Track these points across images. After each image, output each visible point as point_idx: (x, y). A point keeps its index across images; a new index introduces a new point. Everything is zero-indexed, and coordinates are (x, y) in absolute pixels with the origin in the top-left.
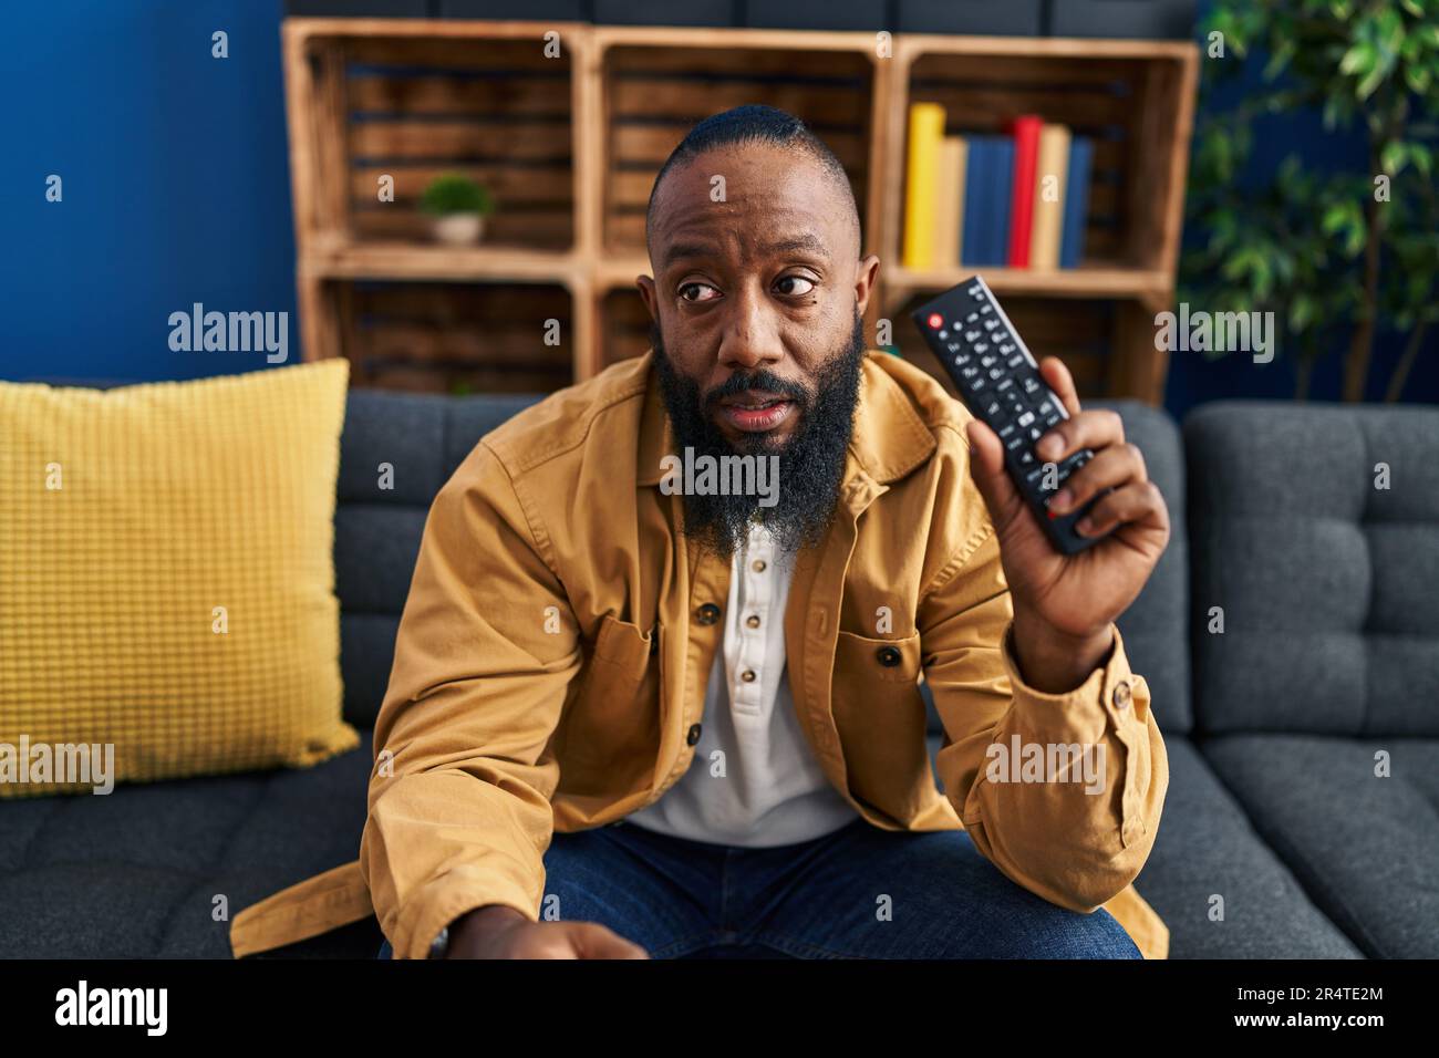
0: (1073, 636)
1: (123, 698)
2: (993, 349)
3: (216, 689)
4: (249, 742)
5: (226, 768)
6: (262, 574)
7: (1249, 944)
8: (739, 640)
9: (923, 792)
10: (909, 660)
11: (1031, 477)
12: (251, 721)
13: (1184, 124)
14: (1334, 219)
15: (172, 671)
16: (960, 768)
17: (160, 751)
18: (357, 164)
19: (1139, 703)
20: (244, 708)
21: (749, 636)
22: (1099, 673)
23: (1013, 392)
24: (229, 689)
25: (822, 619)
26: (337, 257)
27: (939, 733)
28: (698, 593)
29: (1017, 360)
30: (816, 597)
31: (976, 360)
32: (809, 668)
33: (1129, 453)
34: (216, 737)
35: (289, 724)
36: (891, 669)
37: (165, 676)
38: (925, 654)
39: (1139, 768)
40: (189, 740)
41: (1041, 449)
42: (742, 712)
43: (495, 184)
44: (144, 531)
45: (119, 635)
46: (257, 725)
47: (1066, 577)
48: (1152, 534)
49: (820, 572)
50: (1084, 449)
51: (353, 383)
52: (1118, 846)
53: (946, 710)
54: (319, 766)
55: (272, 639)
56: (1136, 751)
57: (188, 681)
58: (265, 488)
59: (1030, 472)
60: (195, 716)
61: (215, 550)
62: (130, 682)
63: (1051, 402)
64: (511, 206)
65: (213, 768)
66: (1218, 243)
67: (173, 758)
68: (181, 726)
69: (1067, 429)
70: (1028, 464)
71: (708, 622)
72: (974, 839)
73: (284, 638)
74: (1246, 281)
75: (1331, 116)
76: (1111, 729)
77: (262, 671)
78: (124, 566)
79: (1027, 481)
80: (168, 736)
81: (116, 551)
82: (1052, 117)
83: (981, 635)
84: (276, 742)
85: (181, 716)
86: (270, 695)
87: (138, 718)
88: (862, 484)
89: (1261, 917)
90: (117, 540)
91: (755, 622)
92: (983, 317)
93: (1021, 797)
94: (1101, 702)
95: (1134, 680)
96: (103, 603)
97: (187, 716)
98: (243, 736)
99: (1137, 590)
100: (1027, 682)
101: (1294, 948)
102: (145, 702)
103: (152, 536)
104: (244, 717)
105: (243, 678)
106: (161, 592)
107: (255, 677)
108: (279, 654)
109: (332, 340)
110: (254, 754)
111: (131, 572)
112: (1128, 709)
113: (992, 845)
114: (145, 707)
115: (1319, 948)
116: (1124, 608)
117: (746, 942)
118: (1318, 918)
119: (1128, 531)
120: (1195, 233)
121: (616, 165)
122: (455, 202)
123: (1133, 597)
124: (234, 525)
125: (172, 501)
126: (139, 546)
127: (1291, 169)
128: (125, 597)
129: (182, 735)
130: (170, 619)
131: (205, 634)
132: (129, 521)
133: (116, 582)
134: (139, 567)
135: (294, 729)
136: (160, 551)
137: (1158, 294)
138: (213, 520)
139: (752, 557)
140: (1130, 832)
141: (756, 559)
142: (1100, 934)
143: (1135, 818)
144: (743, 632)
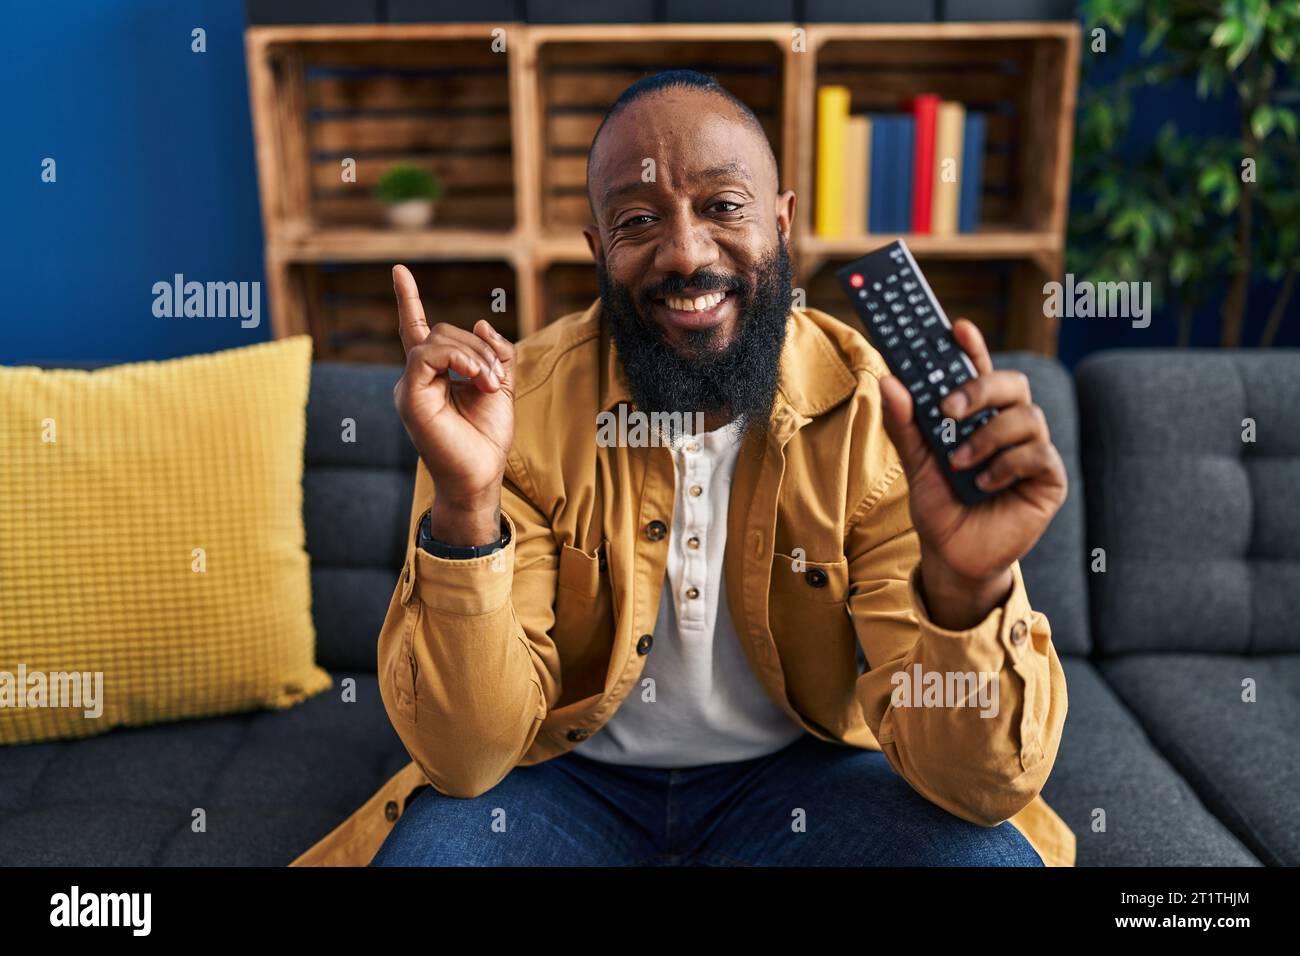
0: (973, 580)
1: (115, 651)
2: (909, 310)
3: (199, 640)
4: (231, 685)
5: (210, 711)
6: (238, 534)
7: (1149, 849)
8: (681, 559)
10: (836, 584)
11: (933, 430)
12: (232, 668)
13: (1069, 98)
14: (1209, 180)
15: (159, 624)
16: (877, 694)
17: (150, 697)
18: (318, 157)
19: (1038, 640)
20: (225, 656)
21: (690, 556)
22: (997, 612)
23: (926, 351)
24: (212, 640)
25: (758, 542)
26: (301, 243)
28: (646, 512)
29: (931, 321)
30: (753, 520)
31: (892, 318)
32: (748, 587)
34: (200, 684)
35: (266, 670)
36: (818, 589)
37: (153, 630)
38: (851, 582)
39: (1038, 698)
40: (175, 687)
41: (946, 406)
42: (688, 627)
43: (442, 172)
44: (129, 498)
45: (110, 593)
46: (237, 672)
47: (965, 526)
48: (1047, 490)
49: (756, 498)
50: (989, 407)
51: (317, 356)
52: (1018, 770)
54: (296, 707)
55: (249, 593)
56: (1034, 681)
57: (173, 633)
58: (238, 456)
59: (934, 425)
60: (181, 665)
61: (194, 514)
62: (121, 636)
63: (961, 361)
64: (458, 192)
65: (198, 712)
66: (1103, 205)
67: (162, 704)
68: (168, 675)
69: (971, 389)
70: (934, 417)
71: (656, 538)
72: (889, 757)
73: (259, 591)
74: (1130, 239)
75: (1203, 86)
76: (1009, 664)
77: (240, 623)
78: (112, 531)
79: (931, 433)
80: (156, 684)
81: (105, 517)
82: (948, 95)
84: (255, 686)
85: (168, 665)
86: (248, 644)
87: (129, 668)
88: (787, 416)
89: (1159, 823)
90: (105, 507)
91: (695, 543)
92: (901, 279)
93: (928, 723)
94: (999, 639)
95: (1033, 617)
96: (94, 565)
97: (174, 665)
98: (225, 681)
100: (933, 619)
101: (1191, 852)
102: (135, 654)
103: (137, 502)
104: (225, 665)
105: (223, 629)
106: (146, 553)
107: (235, 628)
108: (256, 606)
109: (299, 318)
110: (236, 697)
111: (118, 535)
112: (1025, 645)
113: (903, 764)
114: (135, 658)
115: (1214, 851)
118: (1212, 823)
120: (1081, 197)
121: (553, 151)
122: (407, 189)
124: (211, 490)
125: (154, 470)
126: (124, 512)
127: (1168, 135)
128: (114, 559)
129: (169, 683)
130: (155, 577)
131: (187, 590)
132: (116, 489)
133: (106, 545)
134: (126, 530)
135: (271, 675)
136: (144, 516)
137: (1050, 253)
138: (193, 486)
139: (689, 483)
140: (1028, 757)
141: (693, 484)
142: (1003, 846)
143: (1033, 744)
144: (685, 553)
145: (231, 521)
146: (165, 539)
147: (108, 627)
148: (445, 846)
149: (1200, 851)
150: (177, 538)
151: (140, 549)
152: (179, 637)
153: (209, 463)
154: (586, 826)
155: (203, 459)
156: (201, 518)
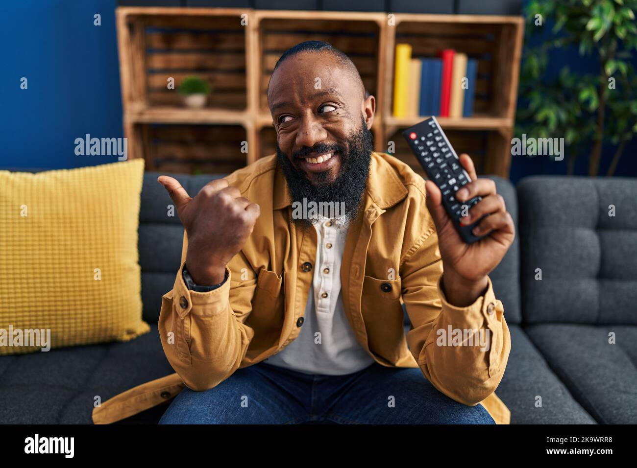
0: (469, 281)
1: (43, 311)
2: (439, 150)
3: (85, 307)
4: (100, 329)
5: (90, 342)
6: (105, 255)
7: (545, 418)
8: (320, 279)
9: (401, 350)
10: (396, 290)
11: (453, 208)
12: (101, 321)
13: (518, 53)
14: (584, 95)
15: (65, 298)
16: (418, 340)
17: (60, 334)
18: (150, 72)
19: (498, 313)
20: (98, 315)
21: (324, 277)
22: (481, 298)
23: (447, 169)
24: (91, 307)
25: (357, 270)
26: (141, 114)
27: (409, 324)
28: (302, 258)
29: (449, 155)
30: (354, 260)
31: (431, 154)
32: (352, 292)
33: (498, 198)
34: (85, 328)
35: (118, 322)
36: (387, 293)
37: (62, 301)
38: (403, 288)
39: (498, 342)
40: (73, 329)
41: (458, 195)
42: (321, 311)
43: (211, 80)
44: (52, 236)
45: (41, 283)
46: (103, 323)
47: (467, 254)
48: (506, 235)
49: (356, 249)
50: (478, 196)
51: (147, 169)
52: (487, 377)
53: (412, 313)
54: (132, 341)
55: (110, 284)
56: (497, 334)
57: (72, 303)
58: (107, 217)
59: (453, 205)
60: (76, 319)
61: (84, 245)
62: (46, 304)
63: (464, 174)
64: (219, 91)
65: (84, 342)
66: (533, 105)
67: (66, 337)
68: (69, 323)
69: (470, 187)
70: (452, 202)
71: (307, 271)
72: (423, 371)
73: (115, 284)
74: (545, 123)
75: (582, 49)
76: (485, 324)
77: (106, 298)
78: (43, 252)
79: (451, 209)
80: (63, 328)
81: (40, 245)
82: (459, 50)
83: (428, 280)
84: (112, 330)
85: (69, 319)
86: (109, 309)
87: (50, 320)
88: (374, 209)
89: (551, 405)
91: (327, 271)
92: (434, 135)
93: (444, 354)
94: (482, 312)
95: (497, 302)
96: (34, 269)
97: (72, 319)
98: (97, 327)
99: (499, 260)
100: (448, 301)
102: (53, 313)
103: (56, 238)
104: (98, 319)
105: (97, 301)
106: (60, 264)
107: (103, 301)
108: (113, 291)
109: (139, 150)
110: (103, 334)
111: (46, 254)
112: (493, 315)
113: (431, 375)
114: (53, 315)
115: (577, 419)
116: (493, 268)
117: (322, 419)
118: (576, 406)
119: (496, 233)
120: (523, 101)
121: (266, 72)
122: (194, 88)
123: (497, 264)
124: (93, 233)
125: (65, 223)
126: (50, 243)
127: (565, 72)
128: (44, 266)
129: (70, 327)
130: (64, 275)
131: (80, 282)
132: (45, 232)
133: (40, 259)
134: (50, 252)
135: (120, 324)
136: (59, 245)
137: (507, 128)
138: (84, 231)
139: (326, 242)
140: (493, 370)
141: (328, 242)
142: (477, 415)
143: (495, 364)
144: (322, 275)
145: (102, 248)
146: (69, 257)
147: (40, 299)
148: (196, 410)
149: (570, 419)
150: (76, 256)
151: (57, 261)
152: (75, 305)
153: (92, 220)
154: (270, 401)
155: (89, 218)
156: (87, 247)
